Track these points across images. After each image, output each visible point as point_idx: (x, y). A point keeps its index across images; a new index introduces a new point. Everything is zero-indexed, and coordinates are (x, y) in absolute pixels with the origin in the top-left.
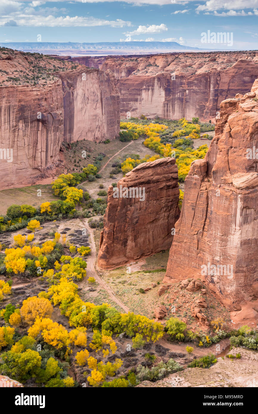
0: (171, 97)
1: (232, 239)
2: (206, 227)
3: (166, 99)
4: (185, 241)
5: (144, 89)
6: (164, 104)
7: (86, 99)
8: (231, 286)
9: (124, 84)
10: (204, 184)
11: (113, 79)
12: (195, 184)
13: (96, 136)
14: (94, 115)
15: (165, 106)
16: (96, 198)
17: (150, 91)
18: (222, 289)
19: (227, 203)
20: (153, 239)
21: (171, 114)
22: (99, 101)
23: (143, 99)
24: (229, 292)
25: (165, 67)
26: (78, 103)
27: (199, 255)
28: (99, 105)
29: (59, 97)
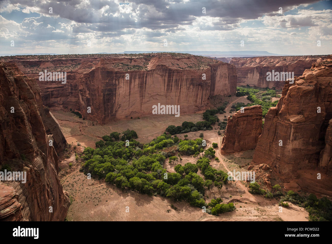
0: (262, 77)
1: (287, 147)
2: (274, 140)
3: (259, 77)
4: (263, 145)
5: (249, 73)
6: (259, 80)
7: (221, 77)
8: (285, 170)
9: (240, 70)
10: (275, 119)
11: (234, 68)
12: (270, 119)
13: (225, 93)
14: (225, 84)
15: (259, 81)
16: (223, 121)
17: (252, 74)
18: (280, 171)
19: (286, 129)
20: (248, 143)
21: (262, 85)
22: (228, 77)
23: (248, 77)
24: (284, 173)
25: (260, 63)
26: (218, 78)
27: (270, 153)
28: (227, 79)
29: (209, 75)
